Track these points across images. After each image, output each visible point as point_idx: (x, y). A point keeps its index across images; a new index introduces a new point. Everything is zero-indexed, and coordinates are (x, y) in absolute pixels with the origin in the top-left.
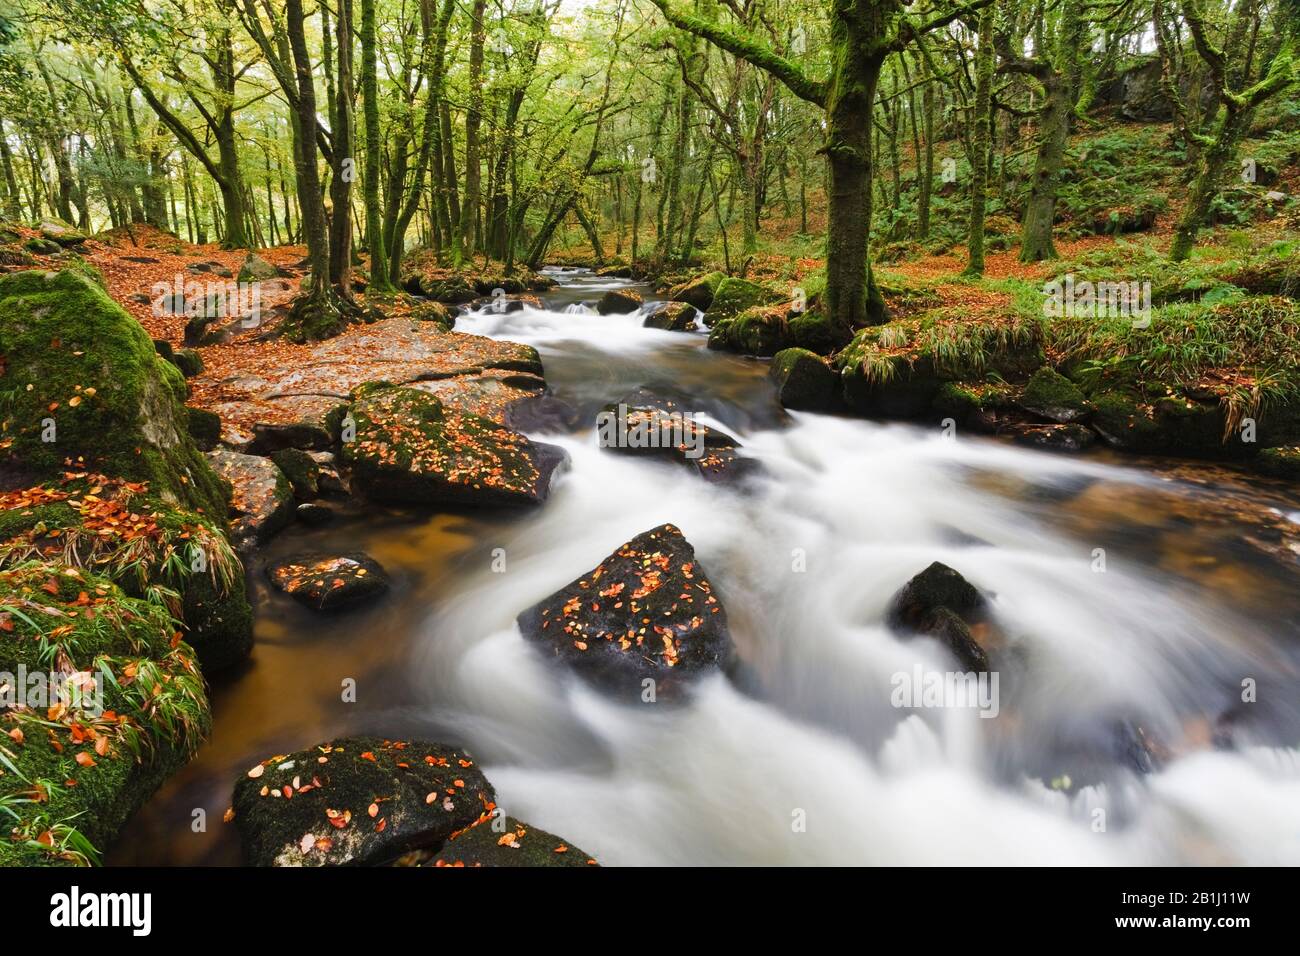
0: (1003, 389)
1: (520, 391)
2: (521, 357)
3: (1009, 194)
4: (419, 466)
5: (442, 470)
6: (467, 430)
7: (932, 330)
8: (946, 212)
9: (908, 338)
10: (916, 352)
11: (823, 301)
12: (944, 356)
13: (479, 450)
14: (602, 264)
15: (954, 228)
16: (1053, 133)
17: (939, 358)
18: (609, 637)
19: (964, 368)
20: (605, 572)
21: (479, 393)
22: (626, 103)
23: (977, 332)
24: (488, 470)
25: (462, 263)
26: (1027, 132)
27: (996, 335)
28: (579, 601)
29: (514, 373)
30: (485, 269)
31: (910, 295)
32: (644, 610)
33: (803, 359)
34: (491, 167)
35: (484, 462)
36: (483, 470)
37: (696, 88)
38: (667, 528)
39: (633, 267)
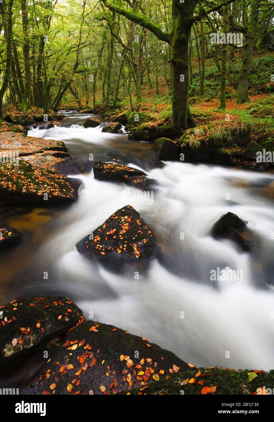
0: (238, 150)
1: (60, 159)
2: (58, 145)
3: (231, 78)
4: (26, 190)
5: (35, 191)
6: (43, 174)
7: (213, 129)
8: (209, 86)
9: (204, 132)
10: (208, 137)
11: (171, 120)
12: (218, 138)
13: (49, 182)
14: (81, 108)
15: (212, 91)
16: (248, 55)
17: (216, 139)
18: (113, 249)
19: (224, 142)
20: (107, 225)
21: (44, 160)
22: (88, 43)
23: (229, 129)
24: (54, 190)
25: (27, 109)
26: (237, 55)
27: (235, 130)
28: (99, 237)
29: (56, 152)
30: (37, 112)
31: (202, 116)
32: (124, 238)
33: (167, 142)
34: (34, 69)
35: (51, 187)
36: (52, 190)
37: (116, 37)
38: (128, 207)
39: (94, 109)
